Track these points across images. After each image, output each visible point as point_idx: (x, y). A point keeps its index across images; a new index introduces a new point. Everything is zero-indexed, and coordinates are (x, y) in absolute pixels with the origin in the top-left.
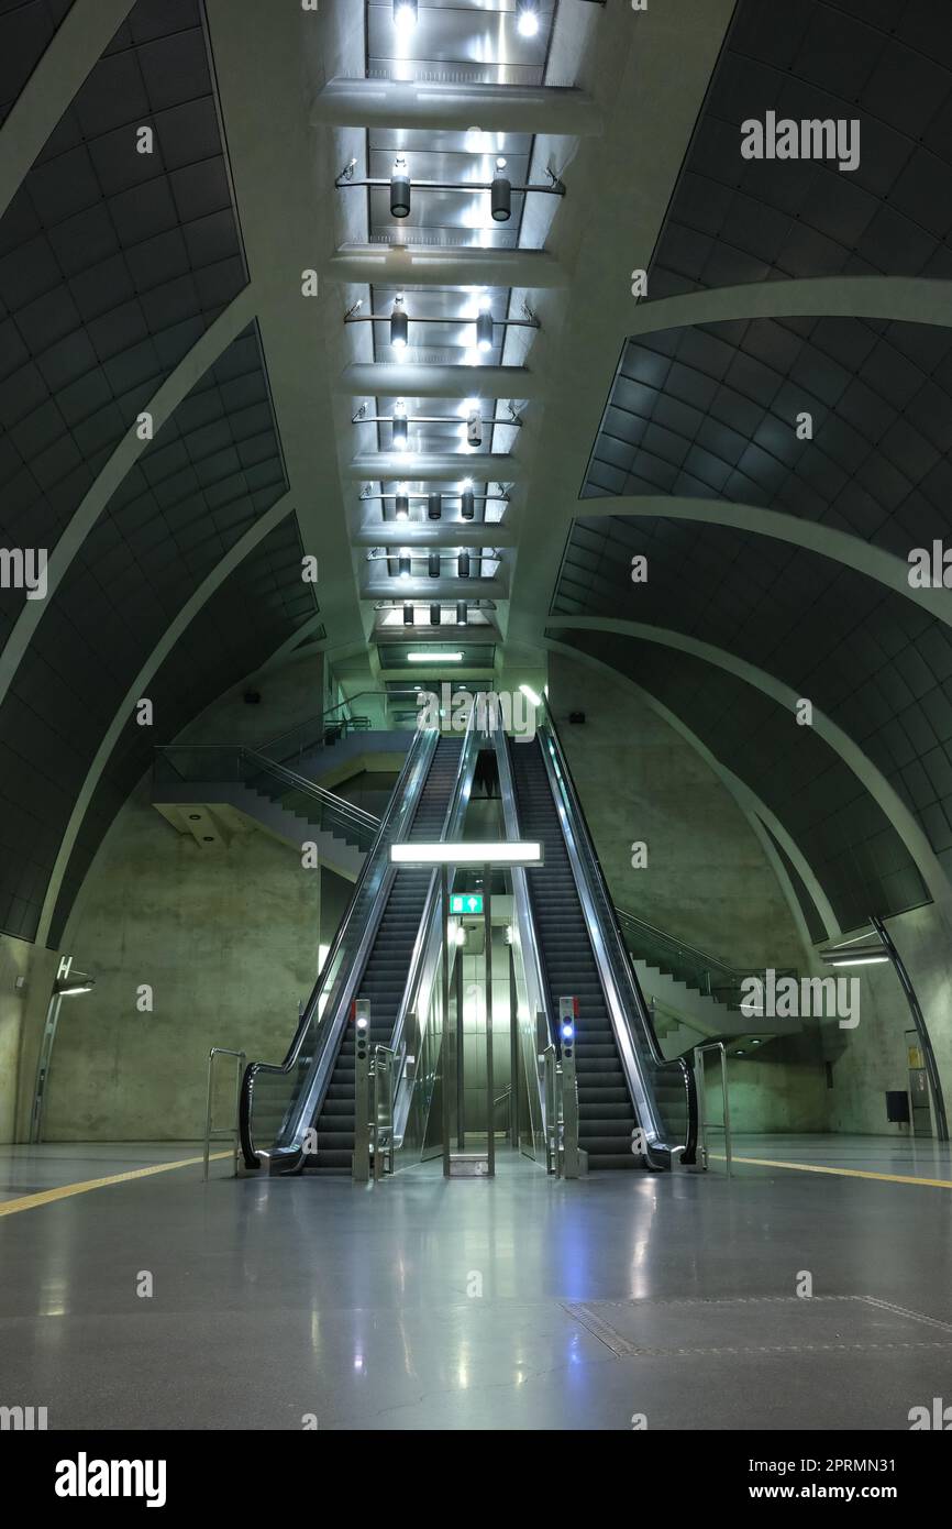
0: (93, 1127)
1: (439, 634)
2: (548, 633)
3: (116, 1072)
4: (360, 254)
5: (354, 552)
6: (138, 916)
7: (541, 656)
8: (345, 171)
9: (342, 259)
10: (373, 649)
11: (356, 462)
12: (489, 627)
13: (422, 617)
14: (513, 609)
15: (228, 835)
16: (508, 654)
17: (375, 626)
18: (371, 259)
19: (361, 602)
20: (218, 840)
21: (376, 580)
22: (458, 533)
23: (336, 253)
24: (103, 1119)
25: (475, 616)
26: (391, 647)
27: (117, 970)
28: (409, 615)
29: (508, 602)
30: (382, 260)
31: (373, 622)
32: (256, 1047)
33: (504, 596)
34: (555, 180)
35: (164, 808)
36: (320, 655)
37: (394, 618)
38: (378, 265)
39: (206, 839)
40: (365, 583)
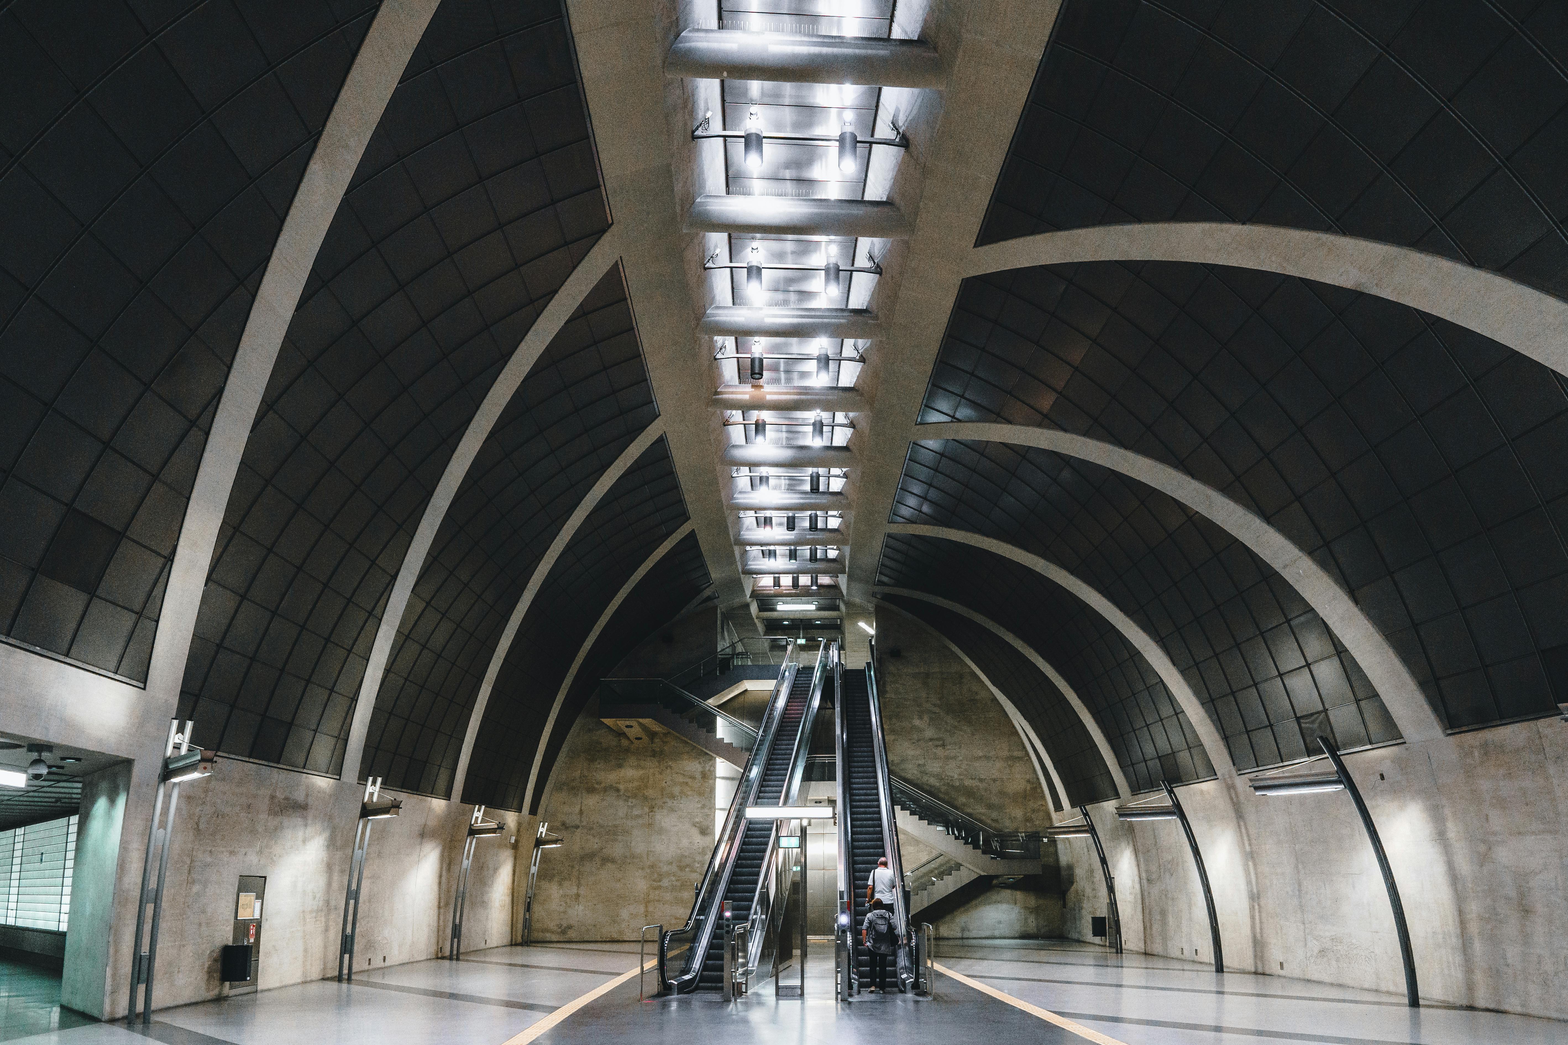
0: (564, 932)
1: (798, 592)
2: (874, 595)
3: (578, 896)
4: (732, 393)
5: (737, 550)
6: (591, 790)
7: (871, 607)
8: (721, 349)
9: (720, 396)
10: (752, 601)
11: (735, 499)
12: (835, 587)
13: (786, 581)
14: (850, 578)
15: (652, 735)
16: (848, 604)
17: (753, 586)
18: (739, 397)
19: (742, 576)
20: (645, 738)
21: (753, 560)
22: (808, 537)
23: (717, 393)
24: (570, 927)
25: (825, 580)
26: (765, 602)
27: (577, 827)
28: (777, 583)
29: (846, 575)
30: (747, 397)
31: (751, 585)
32: (674, 879)
33: (843, 572)
34: (898, 133)
35: (607, 721)
36: (716, 608)
37: (766, 581)
38: (745, 400)
39: (636, 739)
40: (744, 564)
